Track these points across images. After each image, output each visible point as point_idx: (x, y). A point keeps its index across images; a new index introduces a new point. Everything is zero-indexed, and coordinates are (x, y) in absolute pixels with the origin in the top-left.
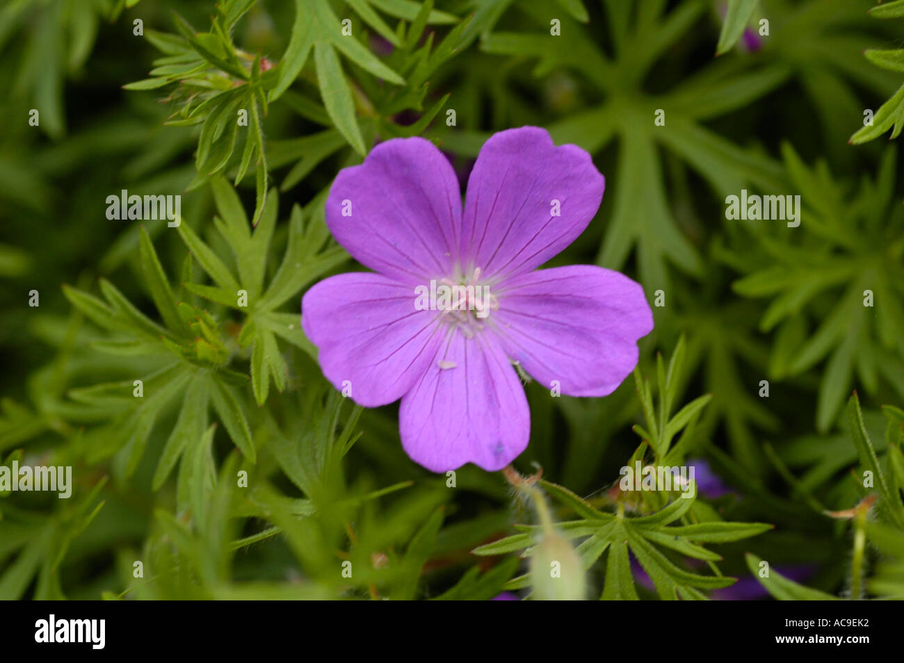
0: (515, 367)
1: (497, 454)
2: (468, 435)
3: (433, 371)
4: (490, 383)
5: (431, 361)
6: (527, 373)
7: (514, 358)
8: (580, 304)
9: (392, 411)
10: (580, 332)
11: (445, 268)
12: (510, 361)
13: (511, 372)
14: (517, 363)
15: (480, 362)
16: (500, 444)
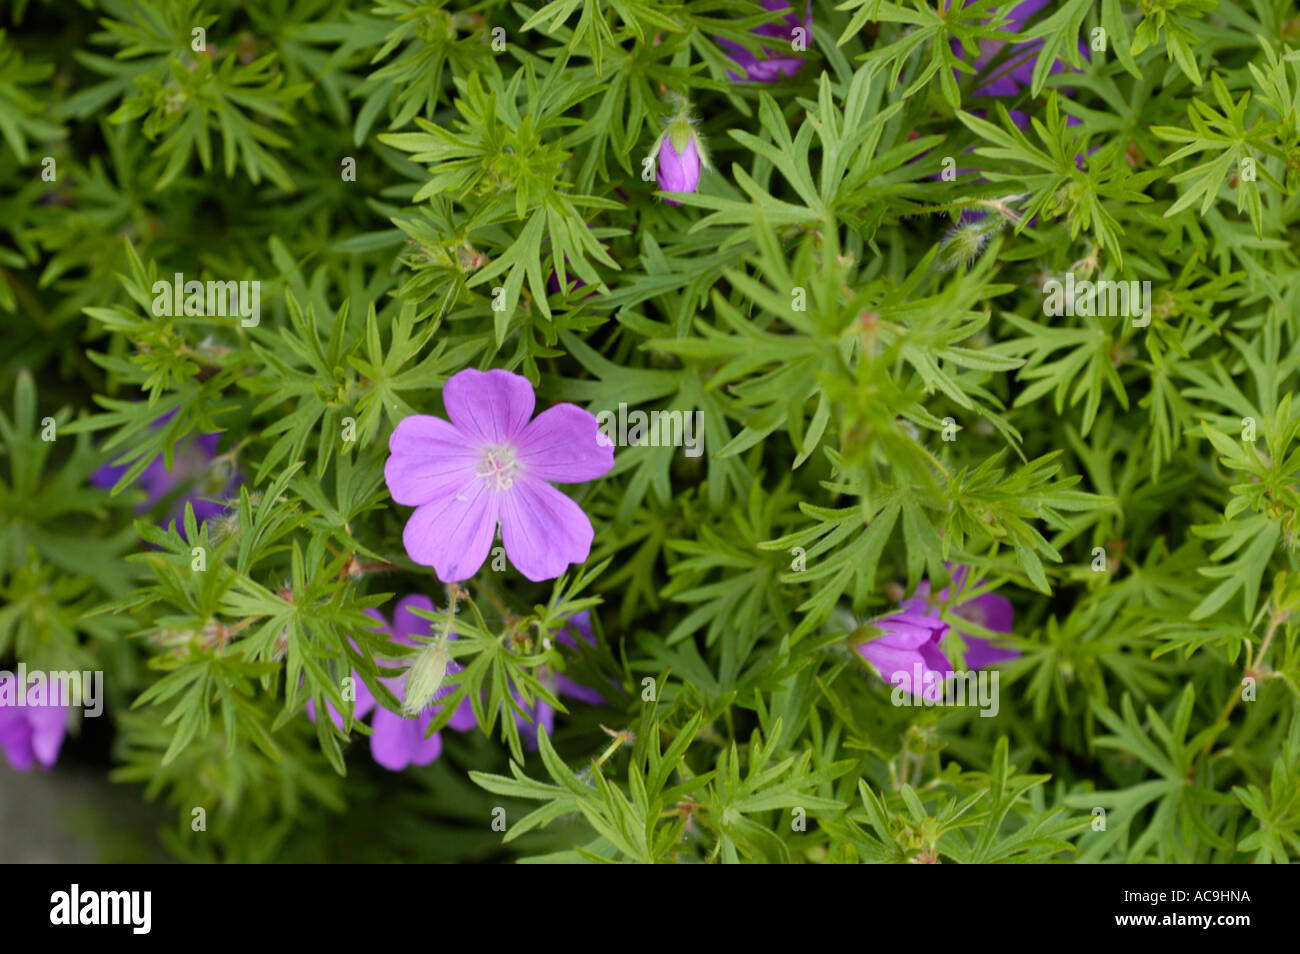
0: (497, 525)
1: (450, 573)
2: (443, 550)
3: (451, 497)
4: (477, 526)
5: (453, 491)
6: (501, 533)
7: (502, 520)
8: (556, 520)
9: (409, 511)
10: (544, 535)
11: (500, 440)
12: (498, 519)
13: (494, 526)
14: (500, 523)
15: (481, 508)
16: (456, 568)
